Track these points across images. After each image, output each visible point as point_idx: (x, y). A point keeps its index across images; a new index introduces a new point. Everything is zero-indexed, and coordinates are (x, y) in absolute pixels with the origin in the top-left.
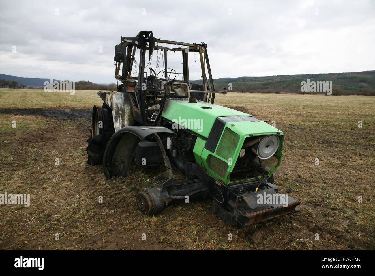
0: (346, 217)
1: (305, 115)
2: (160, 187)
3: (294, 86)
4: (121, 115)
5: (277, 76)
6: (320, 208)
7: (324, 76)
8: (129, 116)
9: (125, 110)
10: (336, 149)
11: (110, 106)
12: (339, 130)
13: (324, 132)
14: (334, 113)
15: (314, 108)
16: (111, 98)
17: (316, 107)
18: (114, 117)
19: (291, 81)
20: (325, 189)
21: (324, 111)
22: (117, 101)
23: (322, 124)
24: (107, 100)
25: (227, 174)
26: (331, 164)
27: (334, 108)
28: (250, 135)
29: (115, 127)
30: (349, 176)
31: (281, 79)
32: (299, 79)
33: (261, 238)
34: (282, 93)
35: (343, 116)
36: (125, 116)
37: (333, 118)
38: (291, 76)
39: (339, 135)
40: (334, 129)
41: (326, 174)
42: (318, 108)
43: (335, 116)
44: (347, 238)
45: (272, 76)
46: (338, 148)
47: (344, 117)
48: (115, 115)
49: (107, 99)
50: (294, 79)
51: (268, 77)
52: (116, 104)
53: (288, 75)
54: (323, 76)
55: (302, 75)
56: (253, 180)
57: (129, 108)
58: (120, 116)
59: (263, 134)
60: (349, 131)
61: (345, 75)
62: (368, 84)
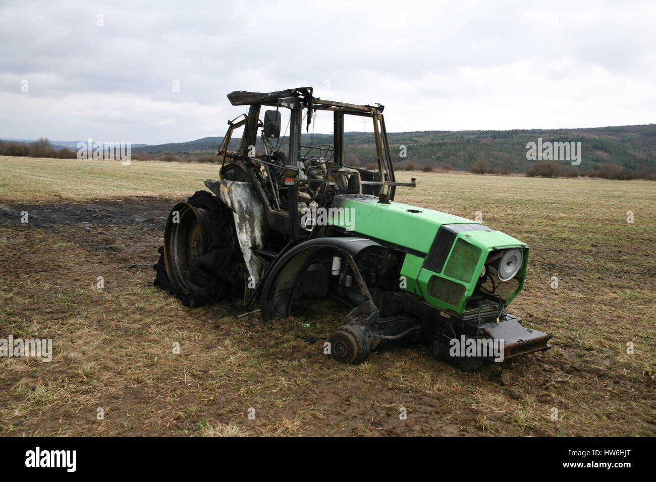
0: (606, 357)
1: (504, 220)
2: (363, 324)
3: (461, 156)
4: (248, 220)
5: (425, 132)
6: (571, 350)
7: (523, 134)
8: (261, 222)
9: (253, 213)
10: (574, 278)
11: (229, 204)
12: (571, 247)
13: (547, 250)
14: (556, 215)
15: (516, 205)
16: (230, 192)
17: (519, 203)
18: (236, 225)
19: (454, 144)
20: (572, 330)
21: (537, 211)
22: (238, 197)
23: (540, 237)
24: (224, 195)
25: (463, 299)
26: (571, 298)
27: (555, 205)
28: (493, 248)
29: (241, 241)
30: (601, 314)
31: (433, 140)
32: (471, 141)
33: (510, 380)
34: (436, 170)
35: (573, 221)
36: (255, 223)
37: (555, 225)
38: (454, 133)
39: (573, 255)
40: (563, 246)
41: (568, 311)
42: (523, 205)
43: (559, 223)
44: (610, 376)
45: (415, 132)
46: (575, 276)
47: (575, 224)
48: (238, 221)
49: (223, 192)
50: (460, 140)
51: (404, 133)
52: (239, 202)
53: (449, 132)
54: (521, 135)
55: (478, 131)
56: (489, 310)
57: (261, 208)
58: (247, 222)
59: (507, 247)
60: (588, 248)
61: (565, 134)
62: (611, 154)
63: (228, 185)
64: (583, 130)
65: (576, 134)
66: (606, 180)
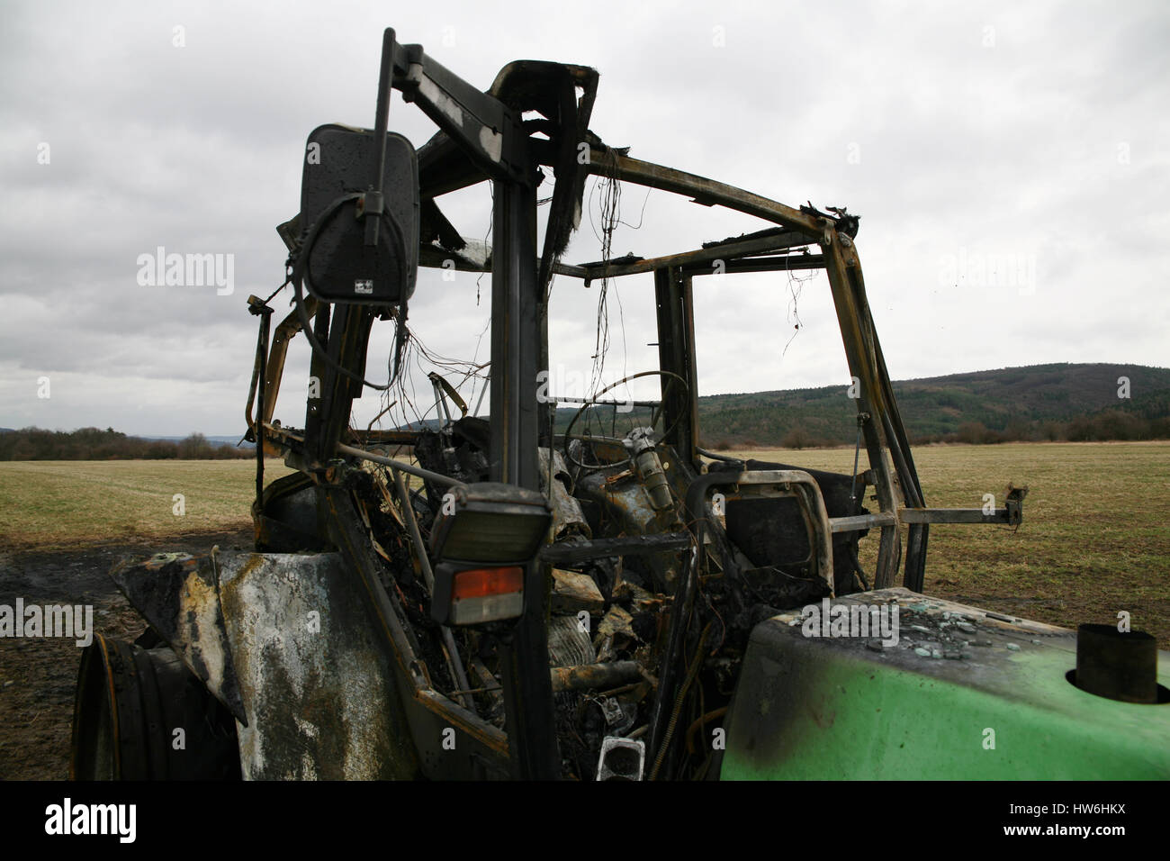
3: (764, 426)
4: (314, 751)
11: (216, 678)
16: (229, 611)
19: (754, 411)
22: (272, 633)
24: (195, 630)
32: (776, 405)
34: (735, 446)
36: (350, 760)
38: (751, 396)
48: (260, 760)
49: (192, 616)
50: (760, 405)
52: (271, 656)
53: (744, 394)
55: (783, 391)
57: (377, 678)
61: (898, 387)
62: (962, 410)
63: (227, 575)
64: (921, 381)
65: (913, 387)
66: (970, 446)
